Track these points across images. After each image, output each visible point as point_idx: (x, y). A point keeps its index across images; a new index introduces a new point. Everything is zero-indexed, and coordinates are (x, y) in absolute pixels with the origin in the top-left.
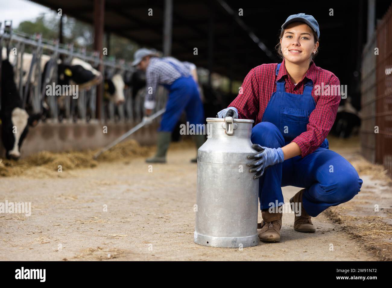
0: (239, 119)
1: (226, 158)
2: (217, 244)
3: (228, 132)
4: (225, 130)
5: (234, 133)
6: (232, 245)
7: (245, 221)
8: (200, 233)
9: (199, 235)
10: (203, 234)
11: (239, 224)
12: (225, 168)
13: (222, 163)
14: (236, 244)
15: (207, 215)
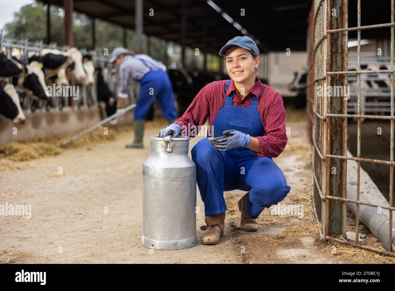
0: (176, 138)
1: (166, 173)
2: (160, 247)
3: (167, 150)
4: (165, 148)
5: (172, 151)
6: (174, 247)
7: (184, 227)
8: (146, 237)
9: (145, 239)
10: (149, 238)
11: (179, 229)
12: (165, 182)
13: (162, 177)
14: (177, 246)
15: (151, 222)
